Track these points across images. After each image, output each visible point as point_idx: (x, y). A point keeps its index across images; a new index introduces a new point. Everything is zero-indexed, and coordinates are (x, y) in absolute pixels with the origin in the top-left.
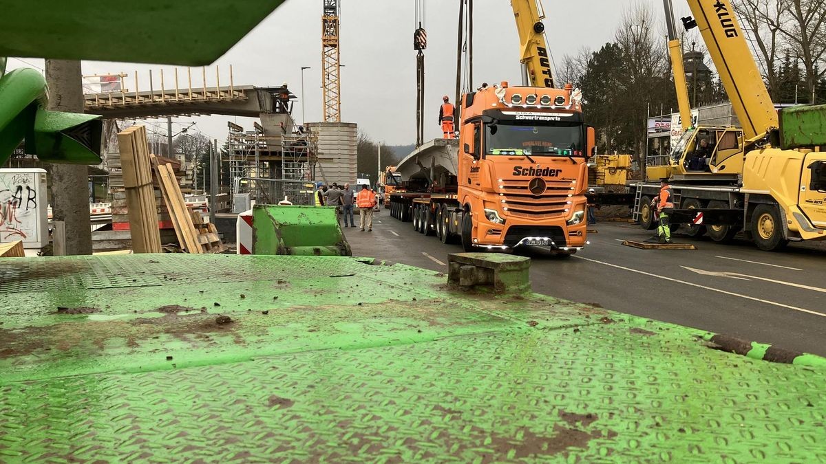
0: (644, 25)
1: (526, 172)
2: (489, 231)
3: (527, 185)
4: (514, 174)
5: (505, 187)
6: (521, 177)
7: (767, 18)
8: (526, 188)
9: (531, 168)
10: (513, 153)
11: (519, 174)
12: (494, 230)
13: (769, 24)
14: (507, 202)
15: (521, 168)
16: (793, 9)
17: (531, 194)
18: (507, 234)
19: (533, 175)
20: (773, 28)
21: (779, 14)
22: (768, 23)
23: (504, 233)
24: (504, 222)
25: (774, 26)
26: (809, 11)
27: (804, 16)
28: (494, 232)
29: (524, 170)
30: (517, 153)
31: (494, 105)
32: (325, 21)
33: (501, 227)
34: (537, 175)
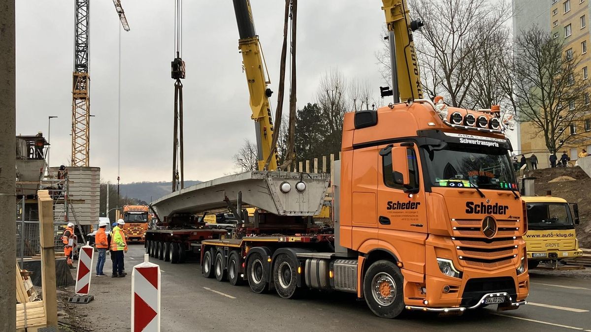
0: (338, 91)
1: (478, 209)
2: (445, 288)
3: (480, 225)
4: (467, 211)
5: (458, 229)
6: (473, 216)
7: (427, 89)
8: (478, 229)
9: (482, 203)
10: (461, 185)
11: (471, 212)
12: (452, 287)
13: (428, 94)
14: (462, 248)
15: (472, 203)
16: (446, 83)
17: (484, 236)
18: (465, 290)
19: (485, 213)
20: (432, 96)
21: (435, 87)
22: (427, 92)
23: (461, 290)
24: (461, 275)
25: (433, 95)
26: (457, 86)
27: (454, 89)
28: (451, 289)
29: (476, 206)
30: (465, 185)
31: (432, 124)
32: (75, 77)
33: (457, 282)
34: (488, 213)
